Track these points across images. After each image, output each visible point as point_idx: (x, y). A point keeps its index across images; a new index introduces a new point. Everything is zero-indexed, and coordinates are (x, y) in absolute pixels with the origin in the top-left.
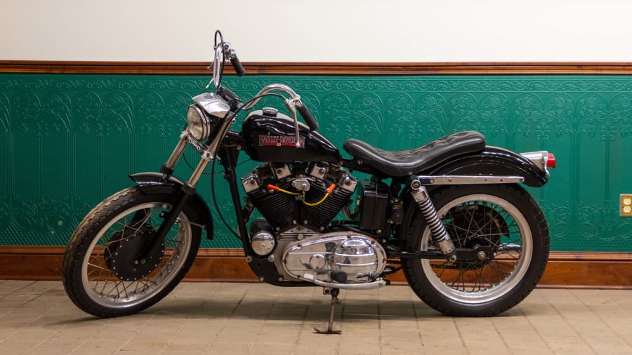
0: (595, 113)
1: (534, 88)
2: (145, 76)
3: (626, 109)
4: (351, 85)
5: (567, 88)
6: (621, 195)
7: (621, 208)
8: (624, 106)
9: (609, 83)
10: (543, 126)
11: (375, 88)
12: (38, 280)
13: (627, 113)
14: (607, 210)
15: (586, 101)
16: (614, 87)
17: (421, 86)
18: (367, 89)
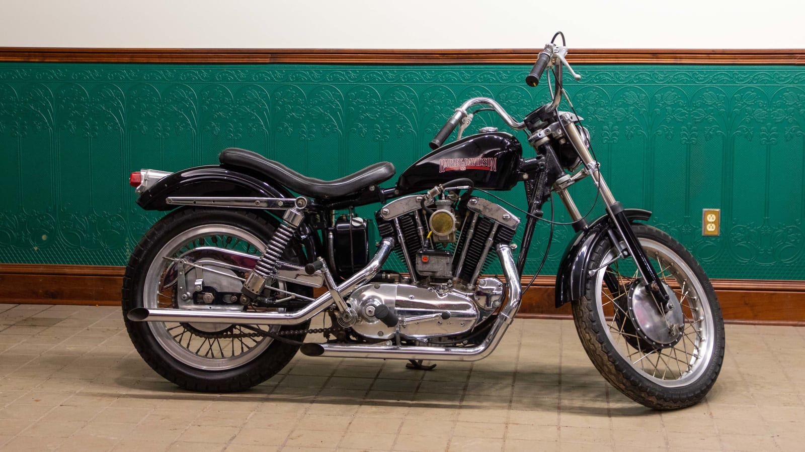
0: (673, 111)
1: (601, 81)
2: (138, 65)
3: (711, 106)
4: (380, 76)
5: (640, 80)
6: (705, 210)
7: (703, 226)
8: (709, 102)
9: (690, 74)
10: (610, 126)
11: (409, 80)
12: (20, 304)
13: (712, 111)
14: (686, 227)
15: (662, 96)
16: (697, 79)
17: (463, 78)
18: (399, 81)
